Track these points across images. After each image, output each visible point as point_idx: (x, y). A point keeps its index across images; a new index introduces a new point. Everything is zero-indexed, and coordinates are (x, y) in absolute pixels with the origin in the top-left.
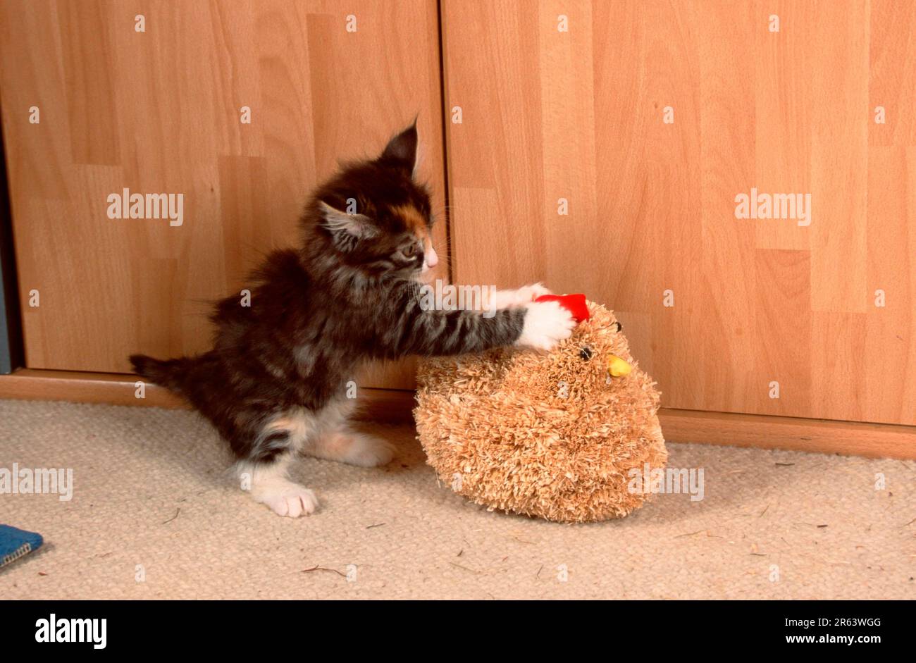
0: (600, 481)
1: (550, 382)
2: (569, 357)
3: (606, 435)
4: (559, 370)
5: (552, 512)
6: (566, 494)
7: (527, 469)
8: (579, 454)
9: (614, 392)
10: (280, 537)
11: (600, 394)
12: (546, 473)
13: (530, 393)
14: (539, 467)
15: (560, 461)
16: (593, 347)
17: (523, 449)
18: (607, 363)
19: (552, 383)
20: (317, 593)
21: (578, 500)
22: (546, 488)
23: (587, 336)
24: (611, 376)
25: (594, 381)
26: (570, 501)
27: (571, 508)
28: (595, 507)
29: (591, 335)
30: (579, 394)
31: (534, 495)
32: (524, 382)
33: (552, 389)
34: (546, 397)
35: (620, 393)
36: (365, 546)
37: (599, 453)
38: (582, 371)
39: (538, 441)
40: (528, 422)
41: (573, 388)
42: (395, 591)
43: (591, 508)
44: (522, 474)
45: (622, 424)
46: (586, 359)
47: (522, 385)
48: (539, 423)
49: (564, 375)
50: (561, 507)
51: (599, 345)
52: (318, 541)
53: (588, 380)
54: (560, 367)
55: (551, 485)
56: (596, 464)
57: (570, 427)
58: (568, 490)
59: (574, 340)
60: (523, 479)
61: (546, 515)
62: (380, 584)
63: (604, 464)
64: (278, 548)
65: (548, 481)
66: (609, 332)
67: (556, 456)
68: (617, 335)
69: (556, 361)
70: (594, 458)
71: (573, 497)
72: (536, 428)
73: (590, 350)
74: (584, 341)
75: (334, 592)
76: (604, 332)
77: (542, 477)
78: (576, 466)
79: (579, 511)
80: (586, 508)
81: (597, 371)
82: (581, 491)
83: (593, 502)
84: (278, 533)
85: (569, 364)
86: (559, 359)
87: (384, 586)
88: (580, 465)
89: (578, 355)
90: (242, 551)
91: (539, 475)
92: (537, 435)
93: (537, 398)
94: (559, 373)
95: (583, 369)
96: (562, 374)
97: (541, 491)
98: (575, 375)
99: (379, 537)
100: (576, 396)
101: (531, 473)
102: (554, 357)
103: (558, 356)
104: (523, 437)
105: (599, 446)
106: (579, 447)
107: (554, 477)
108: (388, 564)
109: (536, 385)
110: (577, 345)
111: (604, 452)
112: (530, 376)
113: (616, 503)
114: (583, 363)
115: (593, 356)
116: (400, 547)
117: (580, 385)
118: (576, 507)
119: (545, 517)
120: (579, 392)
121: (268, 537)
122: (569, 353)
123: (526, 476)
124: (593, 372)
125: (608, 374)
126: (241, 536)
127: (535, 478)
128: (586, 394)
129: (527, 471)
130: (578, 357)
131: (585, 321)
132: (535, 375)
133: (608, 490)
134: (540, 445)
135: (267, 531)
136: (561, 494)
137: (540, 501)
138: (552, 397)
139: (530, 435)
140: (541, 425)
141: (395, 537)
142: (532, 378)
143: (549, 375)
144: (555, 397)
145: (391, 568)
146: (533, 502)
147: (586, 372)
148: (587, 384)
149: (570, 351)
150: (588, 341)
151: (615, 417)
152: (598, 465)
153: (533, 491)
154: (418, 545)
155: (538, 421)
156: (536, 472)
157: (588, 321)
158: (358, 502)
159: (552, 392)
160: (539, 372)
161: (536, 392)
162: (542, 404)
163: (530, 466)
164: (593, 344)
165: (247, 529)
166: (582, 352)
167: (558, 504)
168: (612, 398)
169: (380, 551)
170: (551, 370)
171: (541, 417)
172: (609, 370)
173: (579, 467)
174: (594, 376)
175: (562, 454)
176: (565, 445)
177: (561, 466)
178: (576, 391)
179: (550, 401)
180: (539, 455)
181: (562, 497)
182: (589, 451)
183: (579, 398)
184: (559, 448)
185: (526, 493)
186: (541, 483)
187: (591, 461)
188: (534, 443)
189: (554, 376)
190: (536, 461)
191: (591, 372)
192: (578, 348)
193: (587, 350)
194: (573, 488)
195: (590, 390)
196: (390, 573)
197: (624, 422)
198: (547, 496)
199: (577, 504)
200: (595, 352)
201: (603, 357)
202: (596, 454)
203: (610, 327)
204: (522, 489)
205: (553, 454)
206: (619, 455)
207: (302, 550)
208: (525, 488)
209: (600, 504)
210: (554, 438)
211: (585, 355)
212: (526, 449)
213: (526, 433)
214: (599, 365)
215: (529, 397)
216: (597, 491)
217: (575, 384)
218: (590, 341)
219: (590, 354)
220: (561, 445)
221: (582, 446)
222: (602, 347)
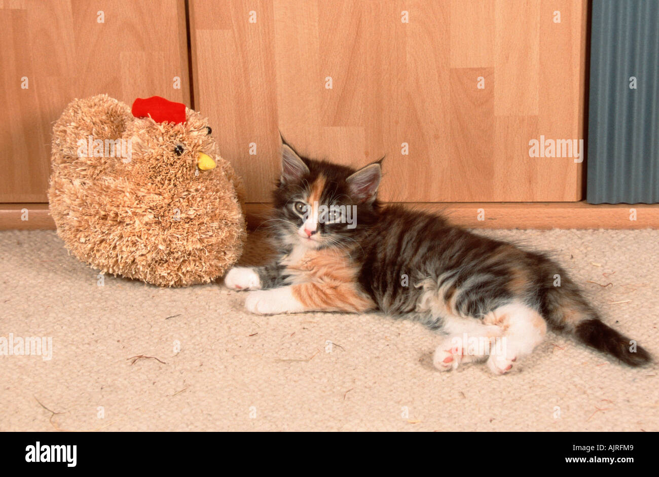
0: (188, 253)
1: (150, 171)
2: (164, 152)
3: (192, 217)
4: (157, 162)
5: (149, 276)
6: (160, 263)
7: (128, 241)
8: (171, 231)
9: (202, 182)
10: (95, 333)
11: (189, 183)
12: (143, 245)
13: (133, 180)
14: (136, 240)
15: (154, 235)
16: (185, 145)
17: (125, 225)
18: (196, 159)
19: (151, 173)
20: (147, 375)
21: (170, 268)
22: (143, 258)
23: (181, 136)
24: (199, 170)
25: (185, 172)
26: (163, 268)
27: (164, 274)
28: (183, 273)
29: (184, 135)
30: (172, 182)
31: (133, 262)
32: (129, 171)
33: (151, 178)
34: (146, 184)
35: (206, 183)
36: (171, 334)
37: (186, 231)
38: (175, 164)
39: (136, 219)
40: (128, 203)
41: (167, 177)
42: (213, 368)
43: (180, 274)
44: (124, 245)
45: (206, 209)
46: (179, 154)
47: (128, 173)
48: (137, 204)
49: (160, 166)
50: (156, 273)
51: (190, 144)
52: (129, 333)
53: (180, 172)
54: (158, 160)
55: (147, 255)
56: (184, 240)
57: (163, 209)
58: (162, 259)
59: (170, 139)
60: (124, 249)
61: (146, 279)
62: (197, 363)
63: (190, 240)
64: (96, 341)
65: (144, 252)
66: (200, 134)
67: (150, 232)
68: (207, 137)
69: (155, 155)
70: (183, 234)
71: (165, 265)
72: (135, 208)
73: (183, 148)
74: (178, 139)
75: (161, 373)
76: (195, 133)
77: (139, 248)
78: (167, 240)
79: (171, 277)
80: (177, 274)
81: (187, 164)
82: (172, 260)
83: (182, 270)
84: (91, 329)
85: (164, 158)
86: (157, 152)
87: (201, 365)
88: (171, 239)
89: (172, 151)
90: (66, 346)
91: (137, 247)
92: (135, 214)
93: (138, 184)
94: (157, 164)
95: (177, 163)
96: (159, 165)
97: (138, 259)
98: (169, 166)
99: (180, 325)
100: (169, 184)
101: (131, 245)
102: (153, 151)
103: (156, 150)
104: (124, 215)
105: (187, 225)
106: (170, 225)
107: (149, 249)
108: (197, 347)
109: (138, 173)
110: (172, 142)
111: (190, 229)
112: (134, 166)
113: (201, 271)
114: (176, 157)
115: (184, 153)
116: (201, 332)
117: (174, 175)
118: (168, 274)
119: (144, 280)
120: (172, 181)
121: (84, 333)
122: (166, 149)
123: (127, 246)
124: (184, 165)
125: (197, 168)
126: (60, 334)
127: (134, 249)
128: (178, 183)
129: (127, 243)
130: (173, 153)
131: (180, 124)
132: (138, 166)
133: (194, 261)
134: (137, 222)
135: (80, 329)
136: (156, 262)
137: (138, 267)
138: (150, 184)
139: (130, 213)
140: (138, 206)
141: (193, 324)
142: (135, 167)
143: (149, 166)
144: (152, 184)
145: (201, 350)
146: (133, 267)
147: (178, 165)
148: (179, 175)
149: (167, 147)
150: (181, 140)
151: (202, 202)
152: (186, 240)
153: (132, 259)
154: (215, 329)
155: (137, 202)
156: (134, 244)
157: (183, 124)
158: (148, 298)
159: (150, 180)
160: (141, 163)
161: (139, 179)
162: (142, 190)
163: (129, 239)
164: (185, 142)
165: (62, 327)
166: (176, 149)
167: (153, 271)
168: (199, 187)
169: (186, 337)
170: (151, 162)
171: (139, 200)
172: (198, 165)
173: (170, 241)
174: (185, 169)
175: (156, 229)
176: (158, 223)
177: (155, 240)
178: (170, 180)
179: (149, 187)
180: (137, 230)
181: (157, 265)
182: (178, 229)
183: (172, 186)
184: (153, 225)
185: (127, 261)
186: (138, 253)
187: (180, 237)
188: (133, 221)
189: (152, 166)
190: (135, 235)
191: (182, 166)
192: (173, 145)
193: (180, 147)
194: (165, 257)
195: (181, 180)
196: (201, 354)
197: (209, 207)
198: (144, 263)
199: (169, 271)
200: (187, 148)
201: (193, 153)
202: (184, 231)
203: (202, 130)
204: (125, 256)
205: (149, 230)
206: (203, 233)
207: (118, 341)
208: (126, 255)
209: (187, 271)
210: (149, 217)
211: (178, 151)
212: (127, 225)
213: (127, 212)
214: (189, 160)
215: (132, 183)
216: (184, 261)
217: (169, 174)
218: (183, 140)
219: (182, 150)
220: (156, 223)
221: (173, 224)
222: (192, 145)
